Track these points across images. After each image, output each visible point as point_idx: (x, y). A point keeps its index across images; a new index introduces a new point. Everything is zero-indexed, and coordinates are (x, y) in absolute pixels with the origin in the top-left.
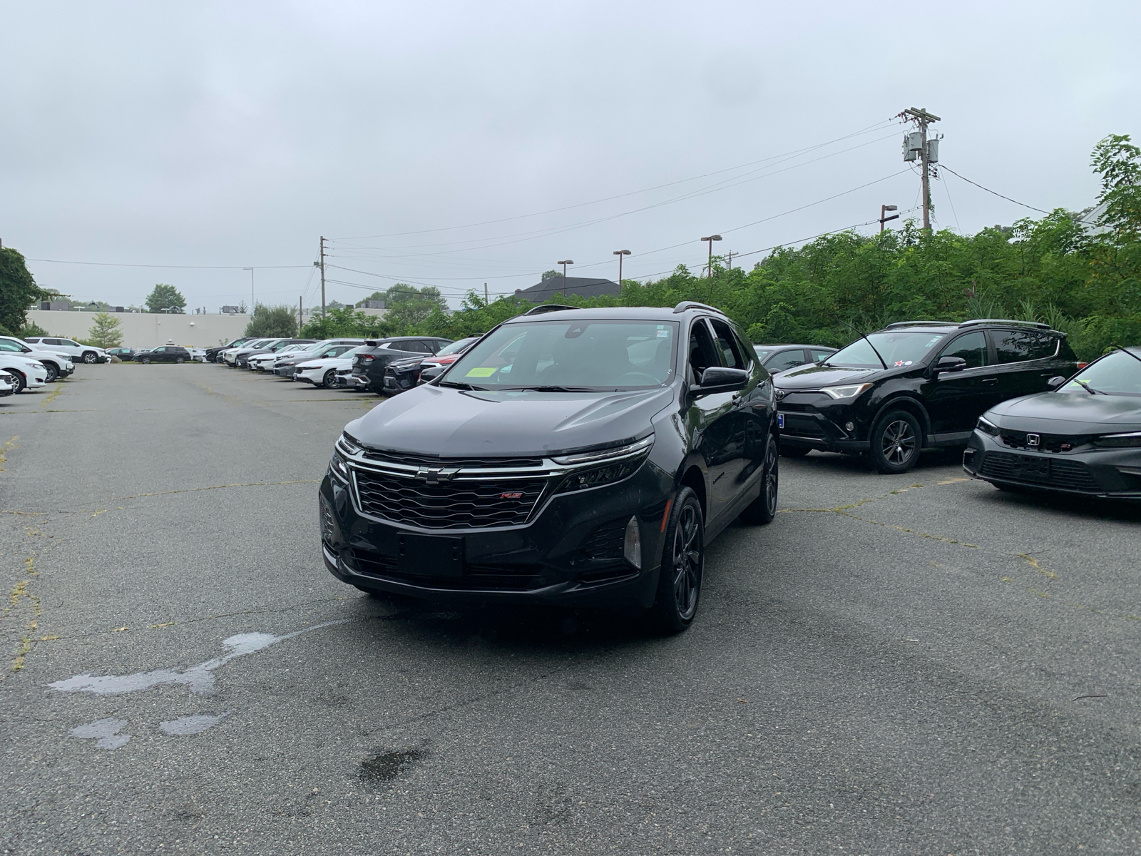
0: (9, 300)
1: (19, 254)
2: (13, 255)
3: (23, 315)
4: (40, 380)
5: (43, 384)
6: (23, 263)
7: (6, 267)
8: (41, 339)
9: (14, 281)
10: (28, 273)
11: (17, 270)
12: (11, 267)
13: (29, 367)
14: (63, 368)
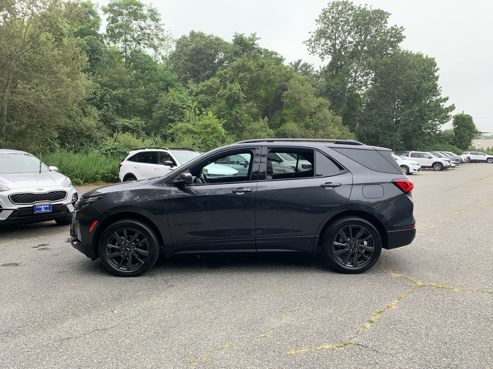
0: (464, 136)
1: (470, 116)
2: (467, 117)
3: (470, 142)
4: (415, 170)
5: (417, 171)
6: (472, 120)
7: (464, 122)
8: (469, 152)
9: (467, 128)
10: (473, 124)
11: (468, 123)
12: (466, 123)
13: (411, 164)
14: (444, 165)
